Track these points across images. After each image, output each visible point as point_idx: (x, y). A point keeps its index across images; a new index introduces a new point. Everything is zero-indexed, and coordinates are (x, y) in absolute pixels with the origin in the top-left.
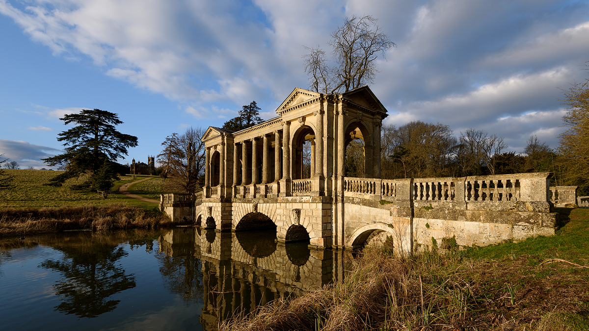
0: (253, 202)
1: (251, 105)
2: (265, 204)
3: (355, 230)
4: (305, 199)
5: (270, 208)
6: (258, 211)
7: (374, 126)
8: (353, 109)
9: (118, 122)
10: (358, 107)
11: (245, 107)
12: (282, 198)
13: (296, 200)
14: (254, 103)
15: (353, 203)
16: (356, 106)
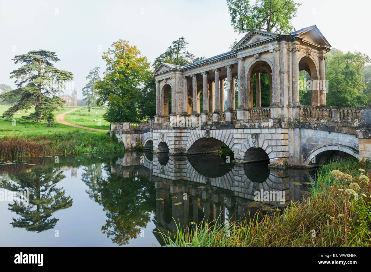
0: (205, 128)
1: (179, 40)
2: (218, 131)
3: (312, 151)
4: (264, 124)
5: (224, 134)
6: (211, 136)
7: (320, 59)
8: (303, 45)
9: (56, 59)
10: (308, 43)
11: (175, 42)
12: (239, 124)
13: (255, 125)
14: (182, 38)
15: (310, 128)
16: (306, 43)
